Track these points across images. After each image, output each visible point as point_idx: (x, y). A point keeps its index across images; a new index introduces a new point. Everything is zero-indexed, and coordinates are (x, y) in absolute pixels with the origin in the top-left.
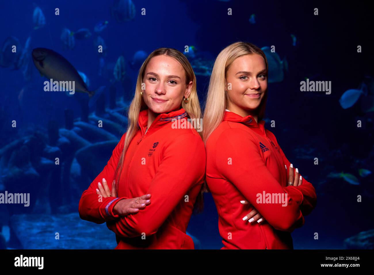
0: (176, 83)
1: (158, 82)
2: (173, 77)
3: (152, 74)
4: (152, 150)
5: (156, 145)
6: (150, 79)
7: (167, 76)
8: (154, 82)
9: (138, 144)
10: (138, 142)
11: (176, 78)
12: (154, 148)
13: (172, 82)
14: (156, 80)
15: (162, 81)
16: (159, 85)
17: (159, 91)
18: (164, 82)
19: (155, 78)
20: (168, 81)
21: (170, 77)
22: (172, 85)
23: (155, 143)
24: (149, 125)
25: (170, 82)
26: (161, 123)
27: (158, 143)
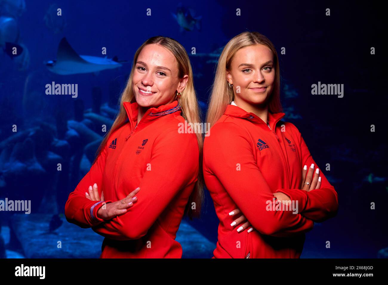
0: (165, 75)
1: (146, 72)
2: (162, 68)
3: (140, 64)
4: (141, 148)
5: (145, 142)
6: (139, 68)
7: (156, 67)
8: (143, 71)
9: (127, 140)
10: (126, 139)
11: (165, 69)
12: (143, 145)
13: (162, 74)
14: (145, 70)
15: (150, 71)
16: (146, 76)
17: (145, 82)
18: (153, 72)
19: (144, 68)
20: (157, 72)
21: (159, 68)
22: (161, 77)
23: (144, 141)
24: (139, 120)
25: (159, 74)
26: (151, 118)
27: (147, 140)
